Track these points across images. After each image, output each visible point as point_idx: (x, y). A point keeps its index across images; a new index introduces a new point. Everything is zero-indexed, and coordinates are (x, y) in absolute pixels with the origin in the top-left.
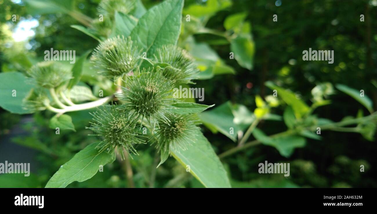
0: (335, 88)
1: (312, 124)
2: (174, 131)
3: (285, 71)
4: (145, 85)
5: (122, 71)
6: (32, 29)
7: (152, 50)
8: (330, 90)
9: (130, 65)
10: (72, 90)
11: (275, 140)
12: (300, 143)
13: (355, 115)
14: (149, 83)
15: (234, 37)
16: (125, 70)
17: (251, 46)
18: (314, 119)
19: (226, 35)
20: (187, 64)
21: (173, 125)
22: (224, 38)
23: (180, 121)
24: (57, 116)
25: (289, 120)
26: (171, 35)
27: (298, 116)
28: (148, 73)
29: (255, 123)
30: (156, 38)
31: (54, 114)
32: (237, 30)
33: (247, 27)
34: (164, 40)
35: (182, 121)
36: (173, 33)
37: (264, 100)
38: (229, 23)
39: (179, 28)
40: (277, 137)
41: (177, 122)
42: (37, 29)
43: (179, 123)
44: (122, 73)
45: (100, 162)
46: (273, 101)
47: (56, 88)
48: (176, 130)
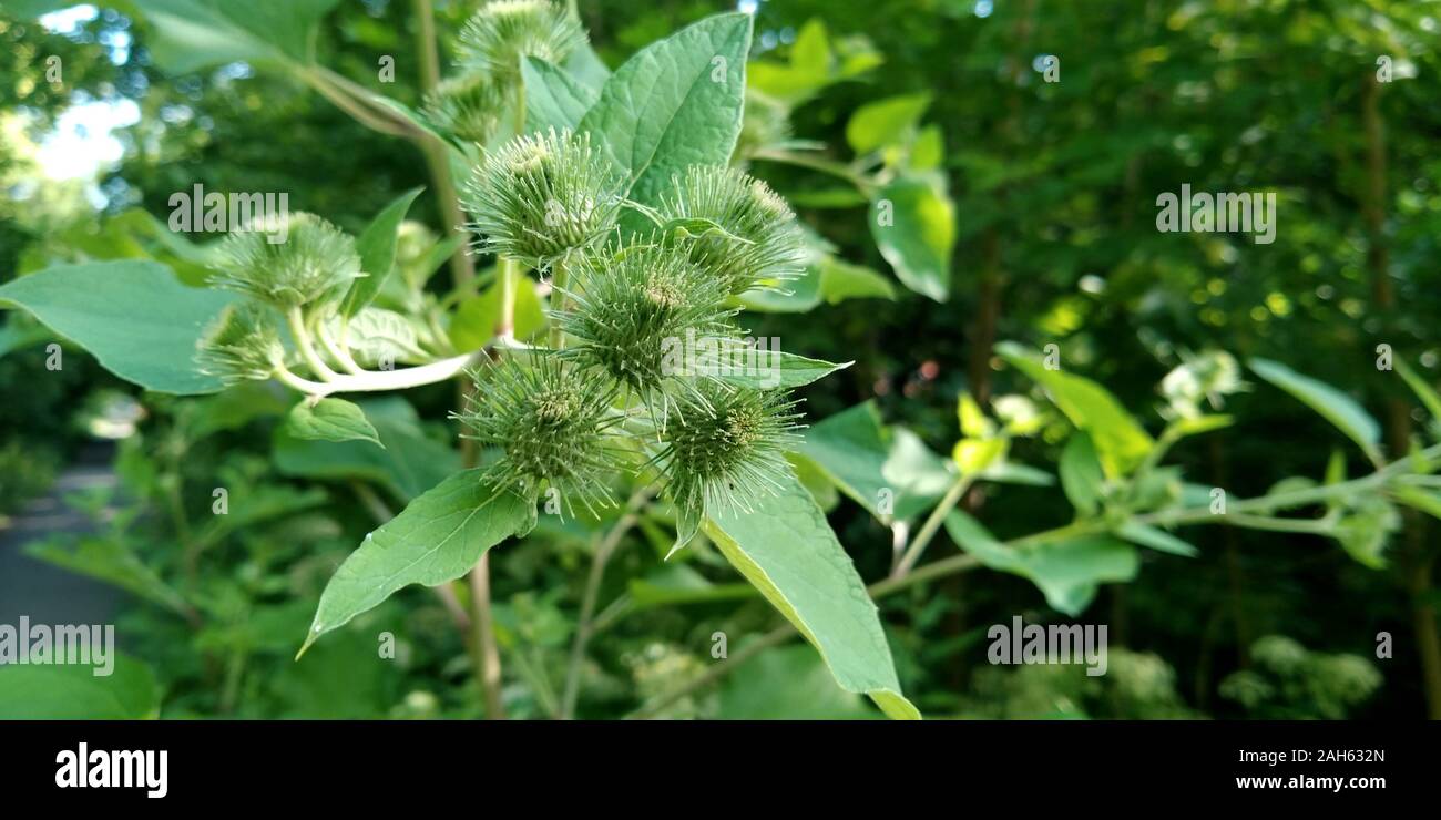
0: (1246, 374)
1: (1163, 498)
2: (724, 442)
3: (1064, 318)
4: (644, 282)
5: (564, 242)
6: (116, 132)
7: (649, 182)
8: (1227, 380)
9: (588, 224)
10: (354, 321)
11: (1026, 553)
12: (1121, 568)
13: (1318, 475)
14: (656, 278)
15: (883, 179)
16: (573, 239)
17: (940, 214)
18: (1170, 481)
19: (854, 172)
20: (771, 225)
21: (721, 422)
22: (847, 184)
23: (744, 409)
24: (308, 400)
25: (1079, 485)
26: (712, 135)
27: (1111, 467)
28: (652, 246)
29: (954, 494)
30: (663, 145)
31: (299, 396)
32: (891, 155)
33: (931, 144)
34: (689, 150)
35: (751, 411)
36: (717, 131)
37: (988, 411)
38: (862, 131)
39: (738, 114)
40: (1033, 542)
41: (734, 411)
42: (133, 133)
43: (740, 415)
44: (564, 248)
45: (489, 528)
46: (1020, 414)
47: (306, 309)
48: (729, 438)
